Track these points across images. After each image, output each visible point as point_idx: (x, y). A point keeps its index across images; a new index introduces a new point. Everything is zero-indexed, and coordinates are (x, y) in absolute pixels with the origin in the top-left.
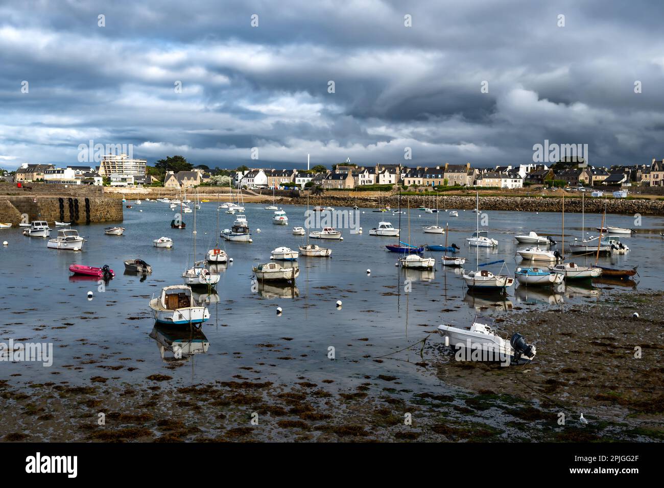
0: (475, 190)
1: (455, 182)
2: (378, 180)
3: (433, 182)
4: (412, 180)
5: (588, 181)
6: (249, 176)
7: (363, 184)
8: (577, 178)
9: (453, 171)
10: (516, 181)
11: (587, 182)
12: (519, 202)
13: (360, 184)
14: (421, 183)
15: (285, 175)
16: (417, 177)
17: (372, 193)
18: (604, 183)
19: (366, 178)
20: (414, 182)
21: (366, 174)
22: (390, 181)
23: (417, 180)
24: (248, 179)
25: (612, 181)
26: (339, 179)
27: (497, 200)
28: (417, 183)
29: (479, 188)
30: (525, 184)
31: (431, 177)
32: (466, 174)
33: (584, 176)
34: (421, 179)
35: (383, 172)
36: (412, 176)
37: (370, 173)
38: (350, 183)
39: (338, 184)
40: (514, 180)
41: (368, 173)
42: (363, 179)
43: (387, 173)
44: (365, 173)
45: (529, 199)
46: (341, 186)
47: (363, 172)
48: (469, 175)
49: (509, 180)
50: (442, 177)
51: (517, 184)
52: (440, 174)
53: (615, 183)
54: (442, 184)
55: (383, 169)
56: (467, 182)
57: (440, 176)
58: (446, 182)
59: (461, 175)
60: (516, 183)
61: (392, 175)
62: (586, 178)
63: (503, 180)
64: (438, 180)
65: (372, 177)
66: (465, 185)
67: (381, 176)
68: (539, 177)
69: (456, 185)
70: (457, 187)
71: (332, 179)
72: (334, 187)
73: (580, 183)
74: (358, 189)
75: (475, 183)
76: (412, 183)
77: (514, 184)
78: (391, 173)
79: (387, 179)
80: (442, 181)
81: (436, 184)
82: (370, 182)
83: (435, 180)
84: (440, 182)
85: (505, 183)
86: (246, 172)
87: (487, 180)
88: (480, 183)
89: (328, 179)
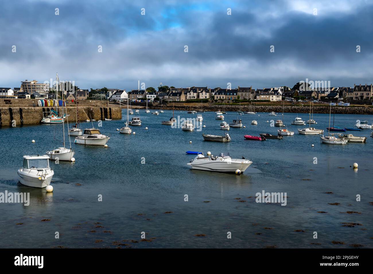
0: (256, 102)
1: (244, 97)
2: (198, 96)
3: (231, 97)
4: (219, 96)
5: (316, 96)
6: (117, 94)
7: (190, 98)
8: (311, 95)
9: (243, 91)
10: (278, 97)
12: (290, 109)
13: (188, 98)
14: (224, 98)
15: (140, 94)
16: (222, 94)
17: (197, 104)
18: (326, 98)
19: (192, 95)
20: (220, 97)
21: (192, 93)
22: (206, 97)
23: (222, 96)
24: (116, 95)
25: (331, 97)
26: (177, 96)
27: (277, 108)
28: (222, 98)
29: (258, 101)
30: (283, 99)
31: (230, 95)
32: (250, 93)
33: (314, 93)
34: (224, 96)
35: (202, 92)
36: (219, 94)
37: (194, 92)
38: (183, 98)
39: (177, 99)
40: (277, 96)
41: (193, 92)
42: (190, 96)
43: (204, 93)
44: (191, 93)
45: (296, 107)
46: (178, 100)
47: (190, 92)
48: (252, 93)
49: (274, 96)
50: (236, 95)
52: (235, 93)
53: (333, 98)
54: (236, 98)
55: (202, 90)
56: (251, 97)
57: (235, 94)
58: (238, 98)
59: (247, 94)
61: (207, 93)
63: (271, 96)
64: (234, 96)
65: (195, 94)
66: (250, 99)
67: (200, 94)
68: (290, 94)
69: (244, 99)
70: (245, 100)
71: (173, 96)
72: (174, 101)
73: (313, 98)
74: (188, 101)
75: (255, 98)
76: (219, 98)
78: (206, 92)
79: (204, 96)
80: (236, 97)
81: (233, 99)
82: (194, 97)
83: (232, 96)
84: (235, 97)
85: (272, 98)
86: (115, 92)
87: (262, 96)
88: (258, 98)
89: (170, 95)
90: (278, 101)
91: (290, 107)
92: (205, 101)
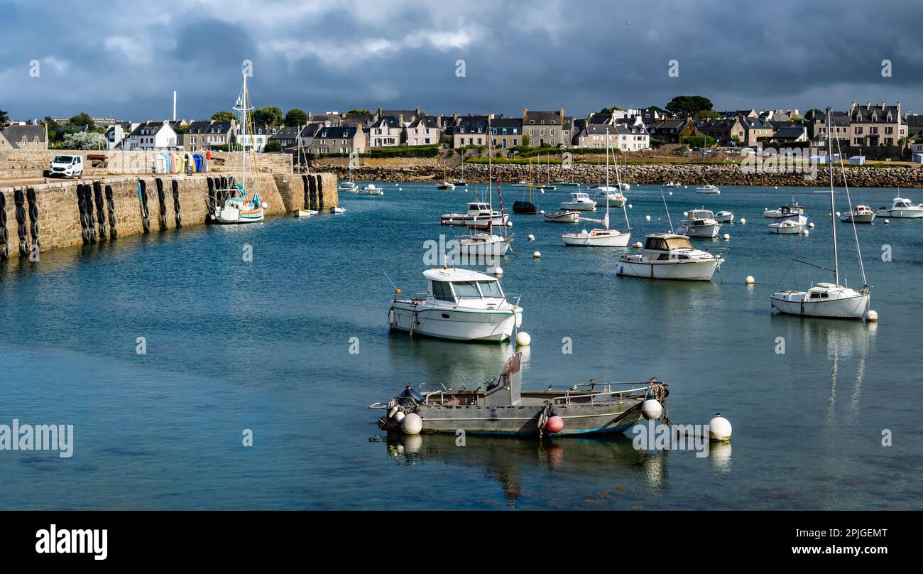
0: (581, 154)
1: (542, 141)
2: (404, 137)
3: (504, 140)
4: (467, 137)
5: (743, 137)
6: (143, 132)
7: (378, 144)
8: (728, 133)
9: (538, 123)
10: (639, 139)
11: (742, 139)
12: (700, 174)
13: (372, 144)
14: (484, 143)
15: (216, 131)
16: (476, 132)
17: (404, 160)
18: (772, 141)
19: (384, 135)
20: (471, 140)
21: (384, 128)
22: (427, 141)
23: (475, 137)
24: (140, 137)
25: (785, 138)
26: (341, 137)
27: (662, 171)
28: (475, 143)
29: (584, 151)
30: (654, 144)
31: (500, 132)
32: (561, 126)
33: (738, 128)
34: (483, 137)
35: (415, 125)
36: (468, 132)
37: (390, 126)
38: (359, 144)
39: (341, 146)
40: (637, 136)
41: (386, 127)
42: (378, 136)
43: (421, 127)
44: (381, 127)
46: (344, 150)
47: (378, 125)
48: (564, 128)
49: (630, 137)
50: (520, 132)
51: (642, 142)
52: (515, 127)
53: (791, 142)
54: (520, 143)
55: (414, 119)
56: (562, 141)
57: (515, 131)
58: (525, 141)
59: (550, 128)
60: (640, 142)
61: (430, 129)
62: (741, 133)
63: (621, 136)
64: (513, 137)
65: (395, 133)
66: (559, 145)
67: (410, 131)
68: (672, 132)
69: (543, 145)
70: (544, 149)
71: (329, 137)
72: (331, 152)
73: (734, 140)
74: (374, 154)
75: (575, 142)
76: (467, 143)
77: (637, 142)
78: (428, 125)
79: (419, 136)
80: (519, 138)
81: (510, 145)
82: (392, 141)
83: (508, 137)
84: (515, 141)
85: (624, 142)
86: (134, 127)
87: (595, 137)
88: (585, 142)
89: (319, 136)
90: (641, 151)
91: (700, 167)
92: (426, 151)
